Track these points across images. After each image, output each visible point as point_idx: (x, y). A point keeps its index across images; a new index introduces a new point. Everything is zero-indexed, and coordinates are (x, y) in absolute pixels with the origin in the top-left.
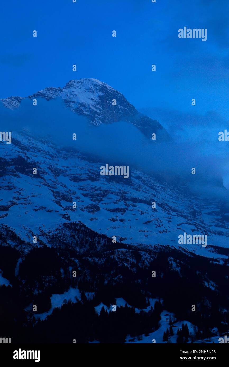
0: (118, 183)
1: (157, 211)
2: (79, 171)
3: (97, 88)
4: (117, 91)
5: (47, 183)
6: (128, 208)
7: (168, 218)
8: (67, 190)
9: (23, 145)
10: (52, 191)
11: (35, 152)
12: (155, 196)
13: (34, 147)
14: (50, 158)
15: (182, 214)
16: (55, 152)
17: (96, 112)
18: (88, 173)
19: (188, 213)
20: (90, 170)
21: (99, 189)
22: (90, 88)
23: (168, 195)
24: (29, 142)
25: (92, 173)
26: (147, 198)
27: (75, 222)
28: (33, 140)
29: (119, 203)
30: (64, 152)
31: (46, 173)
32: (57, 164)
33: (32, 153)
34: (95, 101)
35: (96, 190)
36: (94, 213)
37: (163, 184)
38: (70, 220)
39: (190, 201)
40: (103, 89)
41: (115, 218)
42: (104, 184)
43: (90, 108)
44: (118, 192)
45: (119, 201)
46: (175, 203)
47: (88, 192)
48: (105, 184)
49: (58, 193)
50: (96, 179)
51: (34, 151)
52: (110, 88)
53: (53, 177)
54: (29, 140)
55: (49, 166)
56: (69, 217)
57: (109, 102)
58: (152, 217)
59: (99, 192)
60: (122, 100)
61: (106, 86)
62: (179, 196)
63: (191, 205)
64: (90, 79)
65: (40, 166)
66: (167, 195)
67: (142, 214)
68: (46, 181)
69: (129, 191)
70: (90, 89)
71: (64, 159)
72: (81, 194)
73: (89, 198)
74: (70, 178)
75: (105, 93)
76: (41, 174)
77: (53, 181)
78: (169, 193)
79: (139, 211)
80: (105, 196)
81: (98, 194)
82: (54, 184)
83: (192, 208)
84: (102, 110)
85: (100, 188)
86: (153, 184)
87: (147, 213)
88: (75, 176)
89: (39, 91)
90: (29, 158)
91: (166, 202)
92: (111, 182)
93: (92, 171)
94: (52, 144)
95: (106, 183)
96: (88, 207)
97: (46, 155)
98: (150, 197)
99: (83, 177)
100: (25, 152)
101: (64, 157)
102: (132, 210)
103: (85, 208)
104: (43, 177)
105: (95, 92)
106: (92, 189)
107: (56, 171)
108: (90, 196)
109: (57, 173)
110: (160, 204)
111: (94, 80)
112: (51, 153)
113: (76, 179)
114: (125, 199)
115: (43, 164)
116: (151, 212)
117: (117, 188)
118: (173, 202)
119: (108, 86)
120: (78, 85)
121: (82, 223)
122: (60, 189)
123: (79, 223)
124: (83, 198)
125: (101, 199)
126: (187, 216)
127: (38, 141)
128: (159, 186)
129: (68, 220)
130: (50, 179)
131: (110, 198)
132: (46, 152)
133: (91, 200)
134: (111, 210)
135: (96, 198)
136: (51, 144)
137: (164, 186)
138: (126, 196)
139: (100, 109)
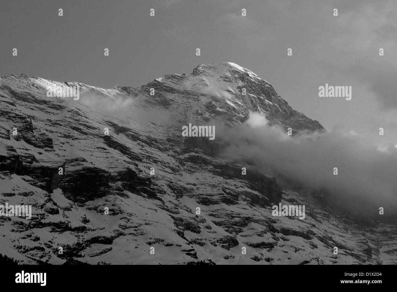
0: (264, 207)
1: (318, 247)
2: (209, 191)
3: (237, 76)
4: (264, 80)
5: (165, 206)
6: (277, 243)
7: (332, 257)
8: (194, 216)
9: (134, 153)
10: (173, 217)
11: (150, 164)
12: (314, 226)
13: (148, 156)
14: (171, 171)
15: (353, 252)
16: (178, 164)
17: (234, 109)
18: (223, 193)
19: (360, 250)
20: (226, 188)
21: (237, 216)
22: (227, 75)
23: (333, 224)
24: (142, 149)
25: (228, 194)
26: (304, 229)
27: (204, 261)
28: (148, 146)
29: (265, 235)
30: (189, 163)
31: (165, 192)
32: (180, 181)
33: (145, 164)
34: (233, 94)
35: (233, 217)
36: (230, 249)
37: (325, 211)
38: (196, 258)
39: (363, 235)
40: (243, 77)
41: (259, 256)
42: (244, 208)
43: (226, 104)
44: (264, 221)
45: (265, 233)
46: (343, 236)
47: (222, 220)
48: (246, 209)
49: (181, 220)
50: (234, 201)
51: (148, 161)
52: (254, 75)
53: (175, 198)
54: (143, 146)
55: (168, 183)
56: (195, 254)
57: (252, 95)
58: (310, 255)
59: (237, 219)
60: (269, 93)
61: (249, 73)
62: (348, 228)
63: (364, 240)
64: (226, 63)
65: (157, 182)
66: (331, 226)
67: (296, 251)
68: (164, 204)
69: (279, 219)
70: (227, 77)
71: (190, 173)
72: (212, 221)
73: (223, 227)
74: (198, 200)
75: (247, 82)
76: (158, 194)
77: (174, 204)
78: (334, 223)
79: (292, 247)
80: (245, 225)
81: (236, 222)
82: (176, 208)
83: (366, 245)
84: (242, 106)
85: (239, 214)
86: (312, 210)
87: (304, 250)
88: (204, 197)
89: (157, 79)
90: (141, 171)
91: (330, 235)
92: (254, 206)
93: (228, 191)
94: (173, 153)
95: (247, 207)
96: (221, 240)
97: (165, 168)
98: (308, 228)
99: (216, 198)
100: (137, 162)
101: (189, 171)
102: (283, 246)
103: (217, 242)
104: (161, 197)
105: (234, 81)
106: (227, 215)
107: (179, 189)
108: (225, 225)
109: (179, 192)
110: (321, 238)
111: (232, 64)
112: (172, 165)
113: (205, 201)
114: (273, 230)
115: (161, 179)
116: (310, 248)
117: (262, 214)
118: (340, 236)
119: (251, 74)
120: (209, 72)
121: (213, 263)
122: (184, 214)
123: (209, 262)
124: (215, 227)
125: (240, 229)
126: (358, 255)
127: (155, 148)
128: (320, 213)
129: (194, 257)
130: (170, 201)
131: (252, 229)
132: (165, 163)
133: (226, 231)
134: (253, 244)
135: (233, 228)
136: (171, 152)
137: (327, 213)
138: (275, 225)
139: (240, 105)
